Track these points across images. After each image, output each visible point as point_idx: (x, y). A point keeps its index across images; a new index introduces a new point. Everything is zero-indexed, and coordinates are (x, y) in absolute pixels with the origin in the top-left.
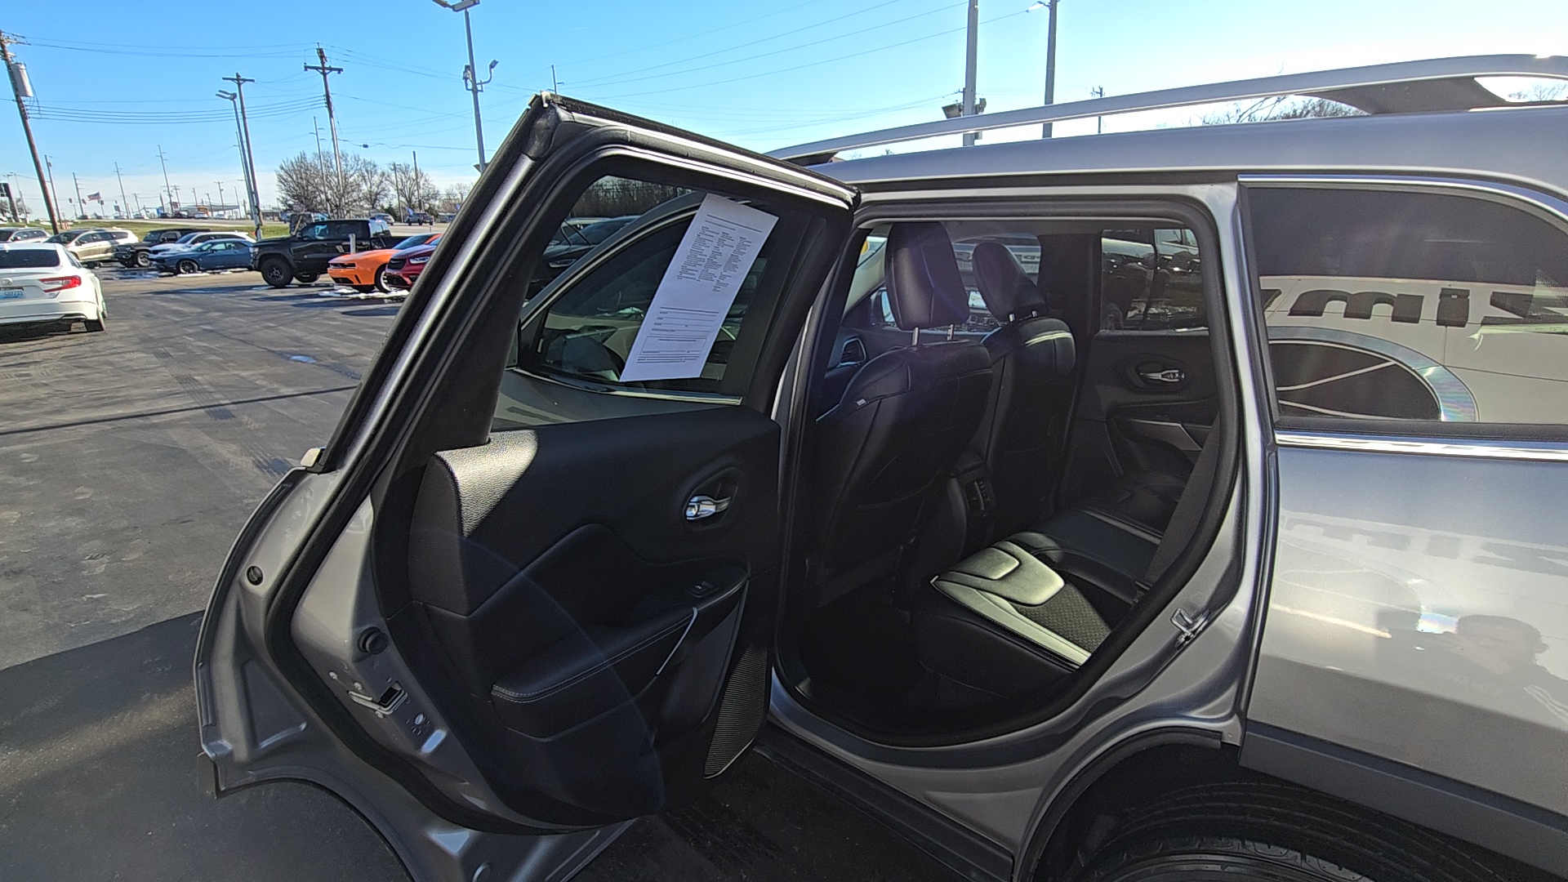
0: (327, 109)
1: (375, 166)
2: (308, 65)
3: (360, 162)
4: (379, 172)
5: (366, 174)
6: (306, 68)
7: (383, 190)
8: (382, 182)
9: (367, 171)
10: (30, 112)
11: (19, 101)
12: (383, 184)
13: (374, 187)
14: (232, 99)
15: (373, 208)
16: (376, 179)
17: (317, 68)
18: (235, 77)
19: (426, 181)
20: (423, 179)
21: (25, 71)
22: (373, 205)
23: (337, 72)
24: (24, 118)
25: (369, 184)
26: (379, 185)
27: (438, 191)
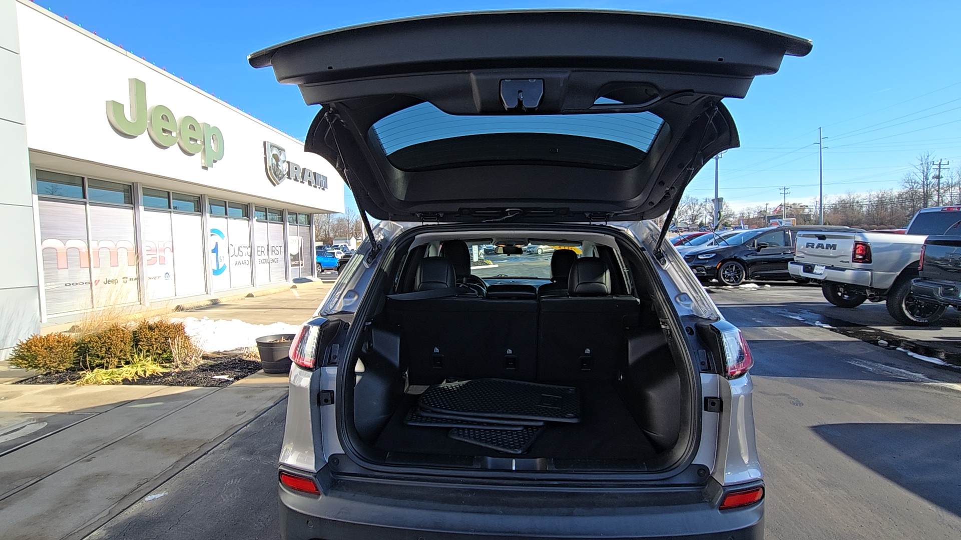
1: (697, 200)
3: (689, 199)
4: (699, 203)
5: (691, 205)
7: (700, 213)
8: (700, 209)
9: (692, 204)
12: (700, 211)
13: (695, 212)
15: (693, 223)
16: (697, 207)
19: (727, 207)
20: (725, 206)
25: (692, 211)
26: (698, 211)
27: (733, 212)
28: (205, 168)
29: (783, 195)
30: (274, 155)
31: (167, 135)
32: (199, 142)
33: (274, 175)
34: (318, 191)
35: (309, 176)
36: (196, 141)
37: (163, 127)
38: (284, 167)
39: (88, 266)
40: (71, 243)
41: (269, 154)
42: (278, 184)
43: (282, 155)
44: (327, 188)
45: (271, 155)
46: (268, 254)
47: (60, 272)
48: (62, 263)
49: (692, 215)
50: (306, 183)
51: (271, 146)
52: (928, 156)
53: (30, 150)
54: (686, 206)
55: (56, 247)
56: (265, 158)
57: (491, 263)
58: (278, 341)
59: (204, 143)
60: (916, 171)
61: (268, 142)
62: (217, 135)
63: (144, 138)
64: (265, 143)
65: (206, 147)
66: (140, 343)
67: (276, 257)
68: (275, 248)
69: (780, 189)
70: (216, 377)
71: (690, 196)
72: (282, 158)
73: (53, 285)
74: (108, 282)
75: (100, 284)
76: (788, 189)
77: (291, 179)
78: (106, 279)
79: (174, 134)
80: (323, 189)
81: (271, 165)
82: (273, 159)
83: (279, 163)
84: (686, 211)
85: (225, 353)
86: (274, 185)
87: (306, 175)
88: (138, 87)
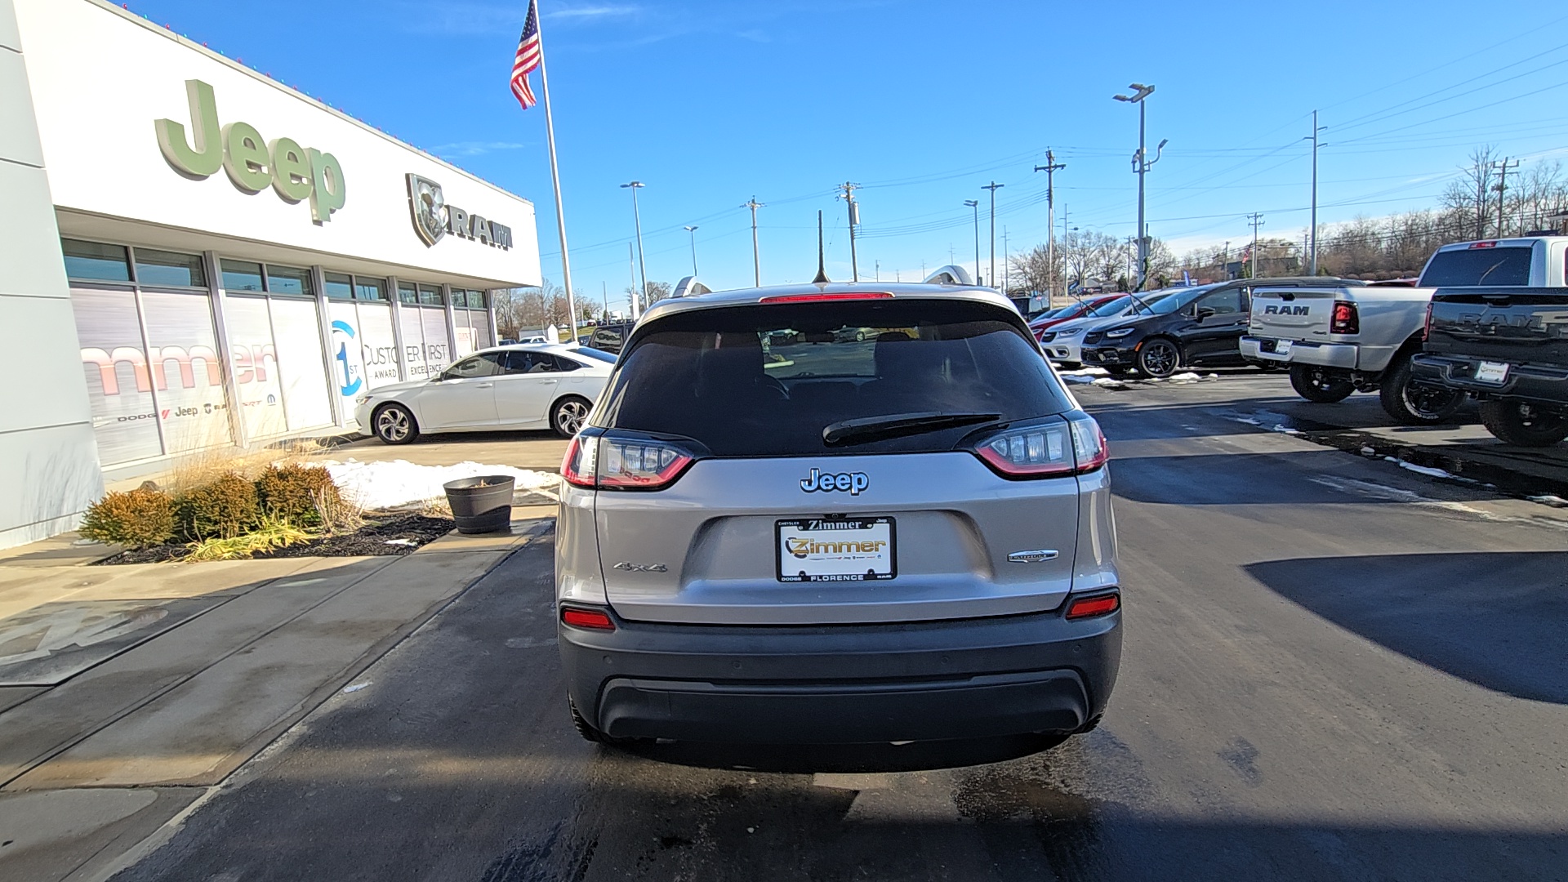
0: (1048, 202)
1: (1115, 241)
2: (1038, 166)
3: (1102, 239)
4: (1118, 246)
5: (1106, 249)
6: (1036, 169)
7: (1120, 262)
8: (1119, 255)
9: (1107, 246)
10: (856, 235)
11: (851, 228)
12: (1120, 258)
13: (1111, 261)
14: (974, 205)
15: (1108, 280)
16: (1114, 253)
17: (1044, 168)
18: (990, 185)
19: (1163, 249)
20: (1160, 248)
21: (857, 207)
22: (1109, 277)
23: (1060, 168)
24: (852, 238)
25: (1107, 259)
26: (1117, 258)
27: (1174, 259)
28: (318, 223)
29: (1253, 227)
30: (423, 195)
31: (254, 171)
32: (305, 181)
33: (427, 230)
34: (497, 252)
35: (482, 228)
36: (300, 178)
37: (248, 159)
38: (441, 215)
39: (149, 389)
40: (120, 354)
41: (416, 194)
42: (434, 243)
43: (436, 196)
44: (511, 246)
45: (420, 196)
46: (425, 359)
47: (109, 400)
48: (111, 387)
49: (1108, 265)
50: (478, 240)
51: (418, 181)
52: (1487, 153)
53: (58, 208)
54: (1096, 252)
55: (100, 363)
56: (411, 202)
57: (783, 359)
58: (476, 487)
59: (313, 181)
60: (1467, 178)
61: (413, 174)
62: (331, 165)
63: (219, 179)
64: (407, 176)
65: (317, 188)
66: (270, 499)
67: (437, 362)
68: (436, 350)
69: (1249, 217)
70: (390, 542)
71: (1103, 235)
72: (437, 199)
73: (100, 421)
74: (182, 412)
75: (172, 416)
76: (1261, 216)
77: (452, 234)
78: (179, 408)
79: (265, 170)
80: (506, 249)
81: (420, 212)
82: (423, 202)
83: (433, 208)
84: (1097, 260)
85: (392, 509)
86: (428, 245)
87: (477, 226)
88: (202, 94)
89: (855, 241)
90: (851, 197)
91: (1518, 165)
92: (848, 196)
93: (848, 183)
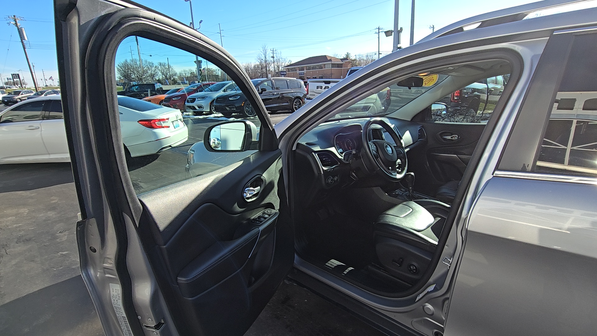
1: (153, 64)
3: (147, 63)
4: (154, 66)
7: (156, 73)
9: (150, 66)
10: (26, 46)
11: (22, 42)
12: (156, 71)
13: (152, 72)
16: (153, 69)
19: (172, 69)
21: (24, 31)
24: (24, 48)
25: (151, 71)
26: (155, 71)
27: (176, 73)
60: (262, 53)
71: (148, 61)
89: (26, 49)
90: (18, 24)
91: (276, 51)
92: (16, 24)
93: (14, 16)
